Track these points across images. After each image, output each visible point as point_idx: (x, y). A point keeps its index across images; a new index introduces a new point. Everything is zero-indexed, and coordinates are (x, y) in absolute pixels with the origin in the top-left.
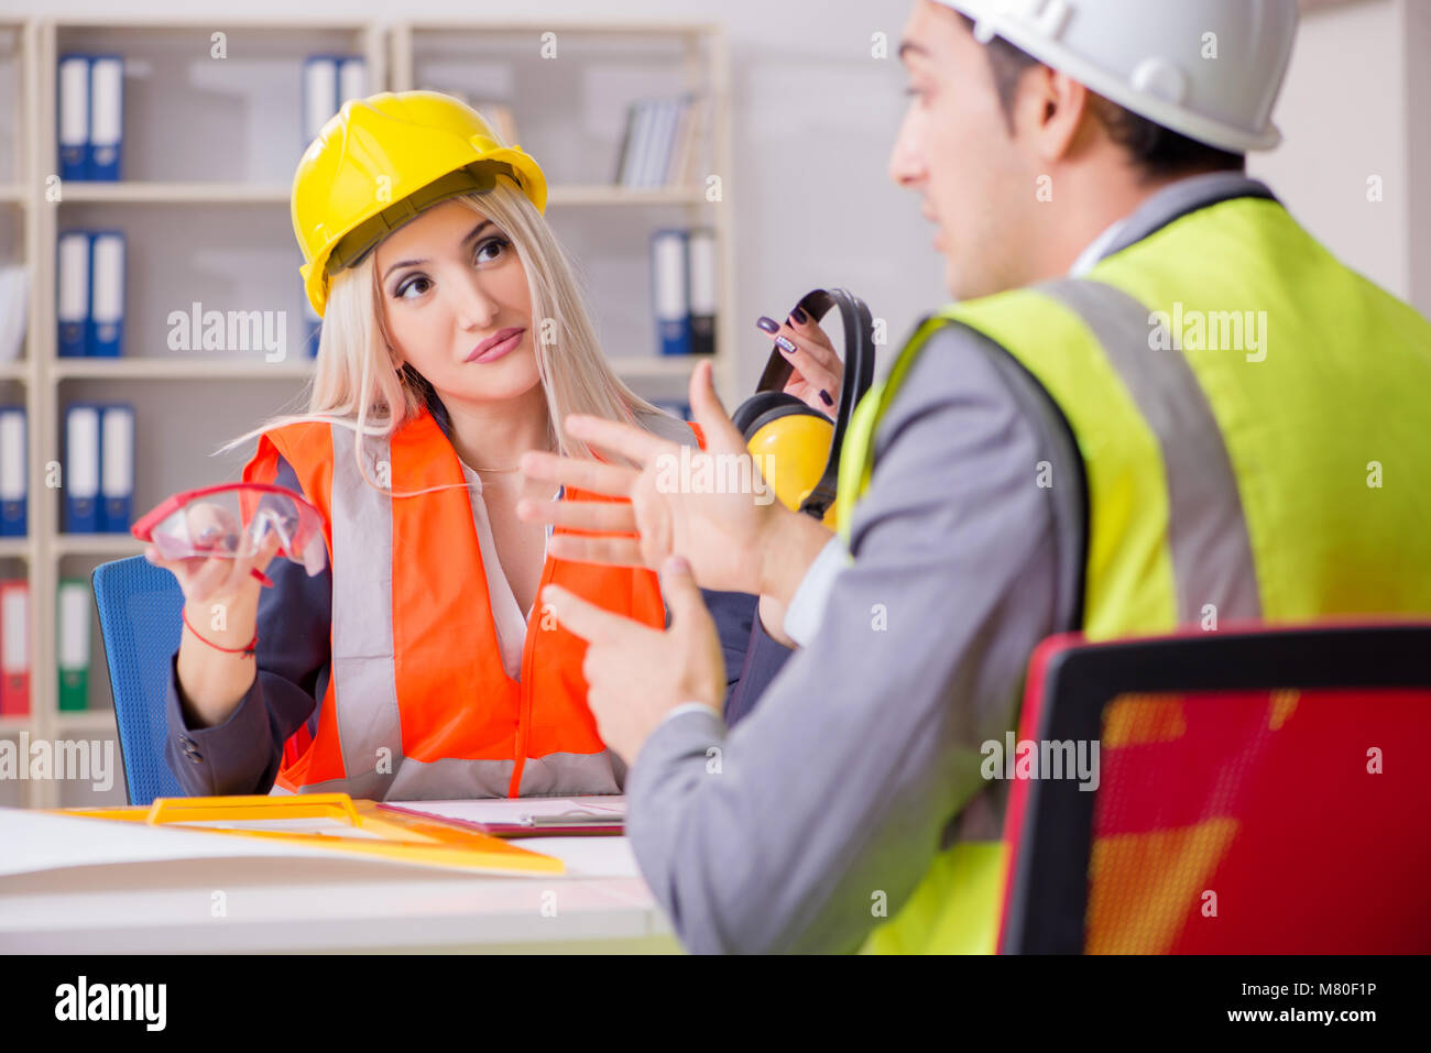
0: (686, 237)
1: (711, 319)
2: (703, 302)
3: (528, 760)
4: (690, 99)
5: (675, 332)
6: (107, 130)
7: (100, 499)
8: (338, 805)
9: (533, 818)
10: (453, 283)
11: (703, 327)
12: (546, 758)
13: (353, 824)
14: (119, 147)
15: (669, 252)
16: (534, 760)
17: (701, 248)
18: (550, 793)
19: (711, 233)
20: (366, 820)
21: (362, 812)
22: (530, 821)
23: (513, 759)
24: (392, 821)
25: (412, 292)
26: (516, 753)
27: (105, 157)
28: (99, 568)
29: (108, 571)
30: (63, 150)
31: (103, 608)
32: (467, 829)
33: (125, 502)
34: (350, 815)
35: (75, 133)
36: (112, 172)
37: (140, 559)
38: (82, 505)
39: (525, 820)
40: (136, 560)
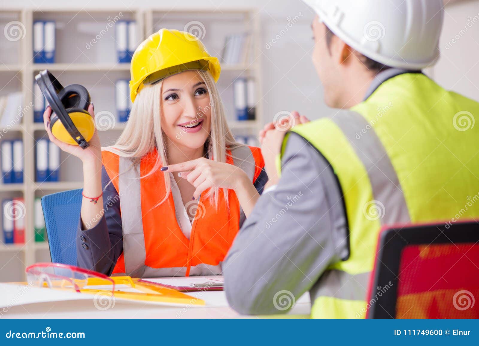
0: (245, 81)
1: (254, 109)
2: (252, 103)
3: (192, 267)
4: (247, 34)
5: (242, 113)
6: (50, 46)
7: (48, 171)
8: (127, 280)
9: (195, 285)
11: (251, 112)
12: (198, 266)
13: (132, 287)
14: (54, 52)
15: (240, 87)
16: (194, 267)
17: (251, 85)
18: (201, 275)
19: (253, 79)
20: (136, 286)
21: (135, 283)
22: (193, 286)
24: (146, 286)
25: (171, 99)
26: (187, 264)
27: (49, 56)
28: (43, 197)
29: (46, 198)
30: (35, 53)
31: (45, 212)
32: (171, 288)
33: (57, 172)
34: (131, 283)
35: (39, 47)
36: (51, 61)
37: (58, 194)
38: (42, 173)
39: (192, 285)
40: (56, 194)
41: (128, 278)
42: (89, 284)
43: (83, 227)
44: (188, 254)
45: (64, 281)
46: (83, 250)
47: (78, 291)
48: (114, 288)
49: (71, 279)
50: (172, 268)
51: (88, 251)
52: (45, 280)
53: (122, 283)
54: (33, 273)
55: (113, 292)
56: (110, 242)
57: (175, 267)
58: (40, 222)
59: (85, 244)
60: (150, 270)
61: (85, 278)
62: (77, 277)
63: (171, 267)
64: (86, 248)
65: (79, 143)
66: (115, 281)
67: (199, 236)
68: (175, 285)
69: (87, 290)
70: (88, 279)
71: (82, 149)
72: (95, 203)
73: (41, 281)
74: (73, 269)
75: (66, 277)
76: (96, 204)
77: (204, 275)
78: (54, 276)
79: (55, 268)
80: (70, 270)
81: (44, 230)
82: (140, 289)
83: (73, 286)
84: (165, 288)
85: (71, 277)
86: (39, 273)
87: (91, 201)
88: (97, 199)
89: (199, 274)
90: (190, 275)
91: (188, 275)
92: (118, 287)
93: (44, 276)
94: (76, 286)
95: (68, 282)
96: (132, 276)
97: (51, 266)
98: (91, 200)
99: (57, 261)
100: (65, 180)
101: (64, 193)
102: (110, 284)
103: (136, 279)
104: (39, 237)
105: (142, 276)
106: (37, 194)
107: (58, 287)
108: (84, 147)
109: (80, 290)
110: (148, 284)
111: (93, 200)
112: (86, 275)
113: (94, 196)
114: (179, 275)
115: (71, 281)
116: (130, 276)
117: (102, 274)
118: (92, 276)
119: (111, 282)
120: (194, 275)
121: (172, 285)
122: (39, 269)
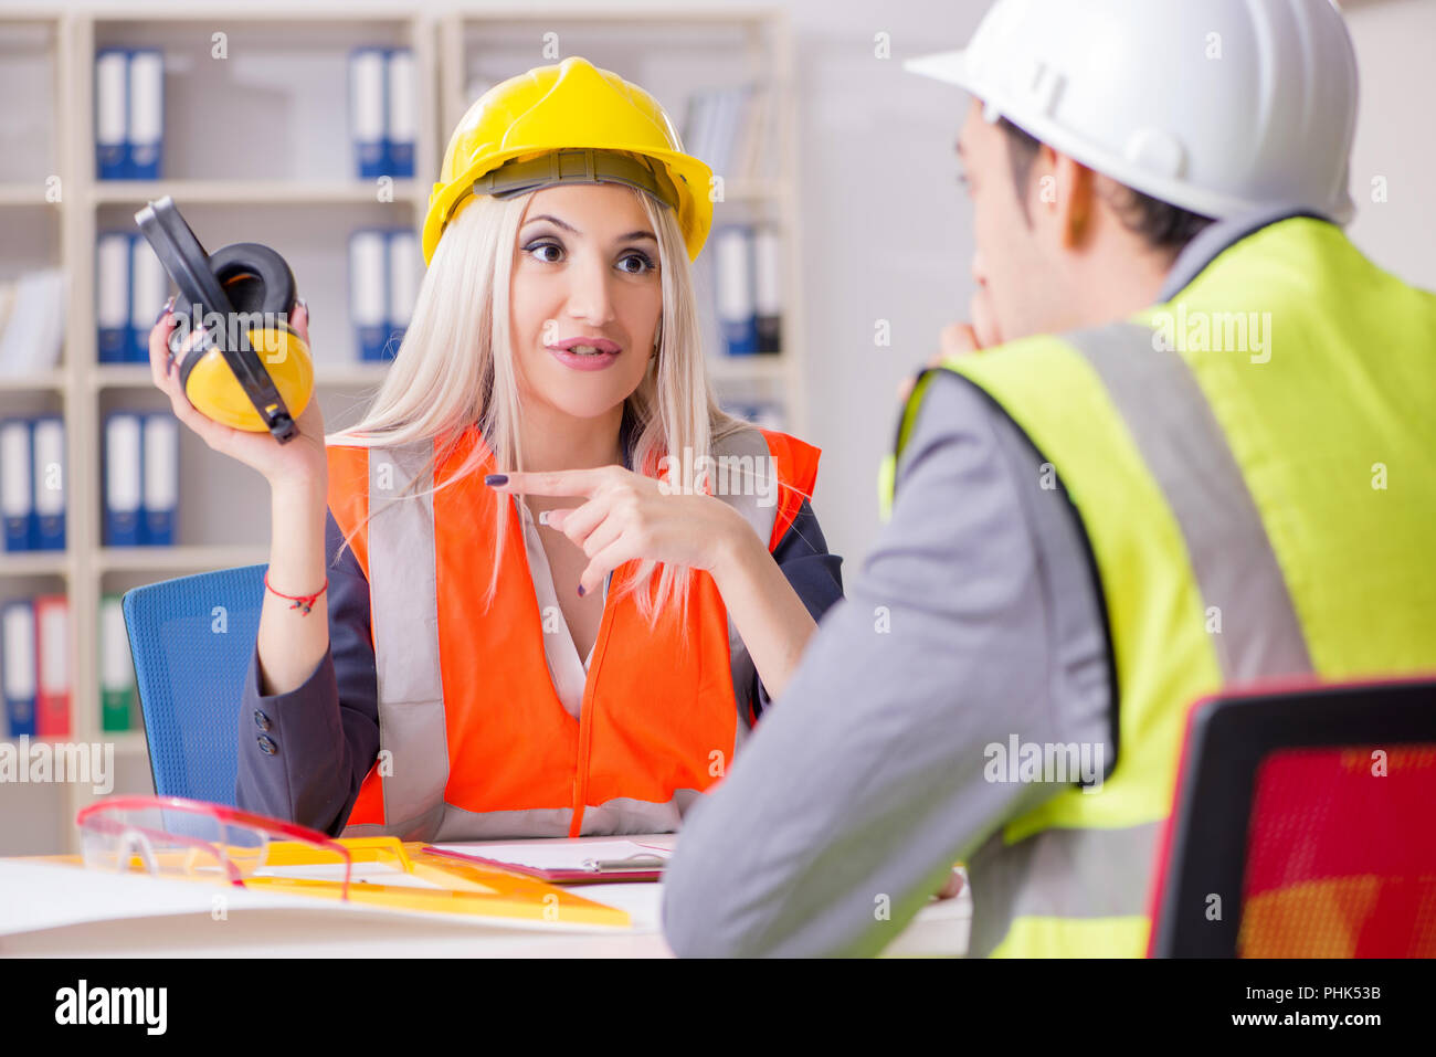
0: (750, 232)
1: (777, 320)
2: (769, 301)
3: (588, 808)
4: (754, 90)
5: (741, 334)
6: (146, 128)
7: (142, 514)
8: (388, 849)
9: (597, 863)
10: (585, 265)
11: (768, 328)
12: (607, 805)
13: (405, 870)
14: (160, 146)
15: (732, 251)
16: (594, 808)
17: (767, 246)
18: (614, 833)
19: (775, 228)
20: (418, 866)
21: (412, 858)
22: (594, 866)
23: (571, 806)
24: (448, 868)
25: (541, 253)
26: (574, 801)
27: (143, 157)
28: (129, 593)
29: (139, 596)
30: (100, 149)
31: (134, 636)
32: (526, 874)
33: (169, 516)
34: (401, 858)
35: (112, 131)
36: (152, 172)
37: (173, 584)
38: (124, 519)
39: (589, 865)
40: (169, 585)
41: (394, 841)
42: (270, 862)
43: (264, 687)
44: (575, 768)
45: (194, 853)
46: (258, 753)
47: (239, 883)
48: (348, 874)
49: (217, 845)
50: (528, 811)
51: (277, 760)
52: (136, 848)
53: (374, 860)
54: (98, 827)
55: (346, 886)
56: (342, 732)
57: (536, 807)
58: (118, 669)
59: (269, 740)
60: (461, 818)
61: (258, 843)
62: (234, 840)
63: (525, 809)
64: (270, 749)
65: (273, 423)
66: (354, 853)
67: (608, 713)
68: (537, 866)
69: (267, 880)
70: (268, 845)
71: (276, 444)
72: (305, 614)
73: (123, 853)
74: (222, 814)
75: (201, 839)
76: (309, 615)
77: (628, 834)
78: (162, 836)
79: (167, 813)
80: (214, 819)
81: (130, 695)
82: (429, 876)
83: (221, 869)
84: (506, 872)
85: (217, 840)
86: (118, 829)
87: (293, 607)
88: (313, 600)
89: (610, 832)
90: (582, 832)
91: (576, 832)
92: (361, 870)
93: (131, 836)
94: (232, 868)
95: (208, 855)
96: (406, 838)
97: (154, 805)
98: (293, 602)
99: (171, 791)
100: (196, 541)
101: (193, 579)
102: (336, 861)
103: (418, 846)
104: (115, 716)
105: (434, 836)
106: (109, 586)
107: (175, 870)
108: (286, 438)
109: (243, 879)
110: (453, 862)
111: (300, 604)
112: (263, 834)
113: (303, 590)
114: (550, 832)
115: (216, 852)
116: (398, 836)
117: (313, 831)
118: (283, 836)
119: (340, 856)
120: (594, 834)
121: (528, 864)
122: (117, 815)
